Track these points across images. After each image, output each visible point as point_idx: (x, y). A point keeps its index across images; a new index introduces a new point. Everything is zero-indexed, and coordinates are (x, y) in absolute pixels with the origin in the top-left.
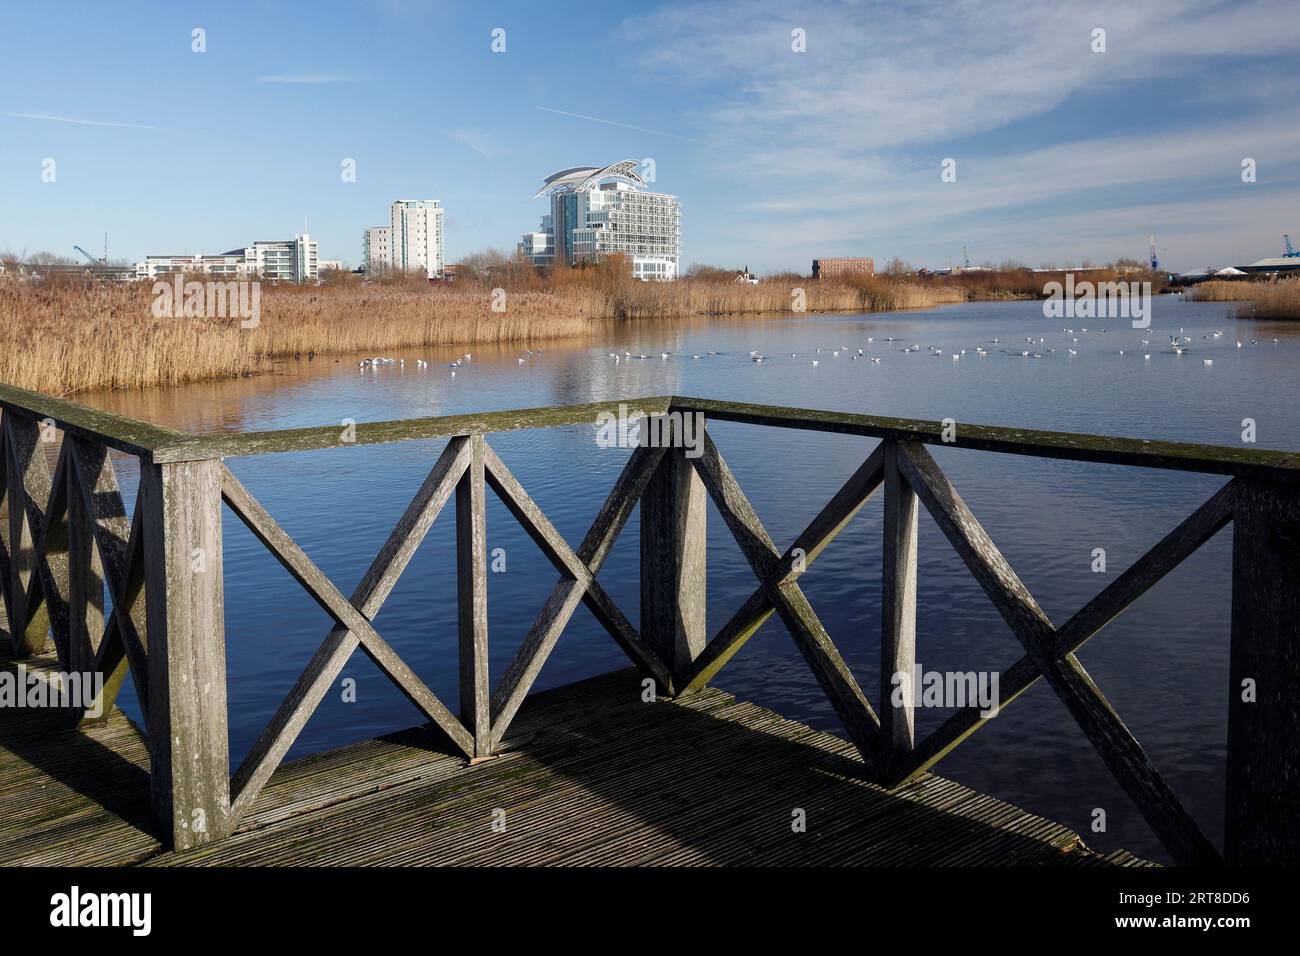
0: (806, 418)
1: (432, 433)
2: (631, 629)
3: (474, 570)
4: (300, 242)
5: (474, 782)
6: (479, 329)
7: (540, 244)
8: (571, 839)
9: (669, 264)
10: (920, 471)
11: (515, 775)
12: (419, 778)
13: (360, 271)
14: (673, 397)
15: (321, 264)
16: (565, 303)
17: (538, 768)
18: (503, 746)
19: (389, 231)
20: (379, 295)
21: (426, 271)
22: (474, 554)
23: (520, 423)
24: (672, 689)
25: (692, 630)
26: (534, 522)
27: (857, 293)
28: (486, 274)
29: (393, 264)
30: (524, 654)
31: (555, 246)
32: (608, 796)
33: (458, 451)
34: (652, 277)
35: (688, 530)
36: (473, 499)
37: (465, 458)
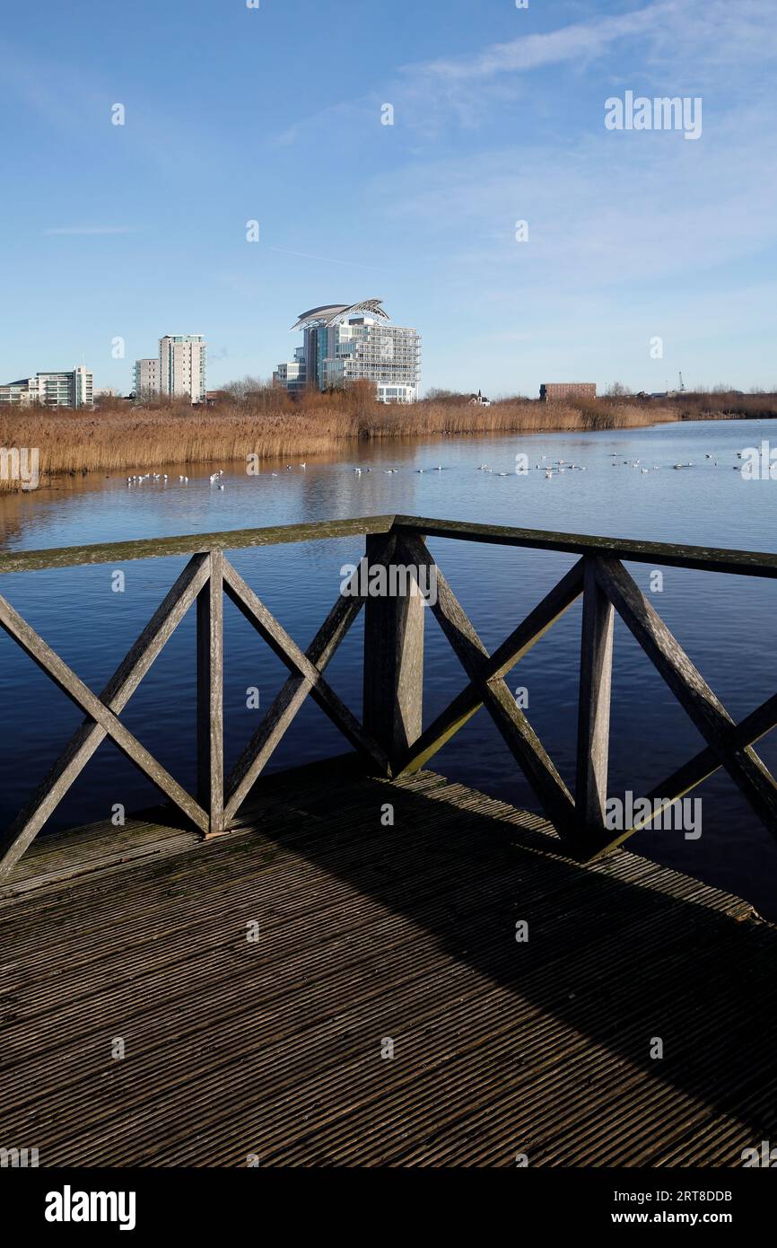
0: (514, 535)
1: (176, 550)
2: (353, 720)
3: (212, 669)
4: (77, 373)
5: (207, 855)
6: (236, 448)
7: (293, 374)
8: (291, 906)
9: (409, 389)
10: (616, 583)
11: (245, 848)
12: (159, 851)
13: (131, 397)
14: (397, 516)
15: (96, 392)
16: (315, 424)
17: (265, 842)
18: (235, 823)
19: (158, 363)
20: (147, 418)
21: (190, 397)
22: (212, 655)
23: (257, 541)
24: (389, 772)
25: (409, 720)
26: (267, 627)
27: (580, 414)
28: (244, 398)
29: (161, 392)
30: (256, 742)
31: (307, 374)
32: (327, 867)
33: (199, 566)
34: (393, 401)
35: (407, 632)
36: (212, 608)
37: (205, 572)
